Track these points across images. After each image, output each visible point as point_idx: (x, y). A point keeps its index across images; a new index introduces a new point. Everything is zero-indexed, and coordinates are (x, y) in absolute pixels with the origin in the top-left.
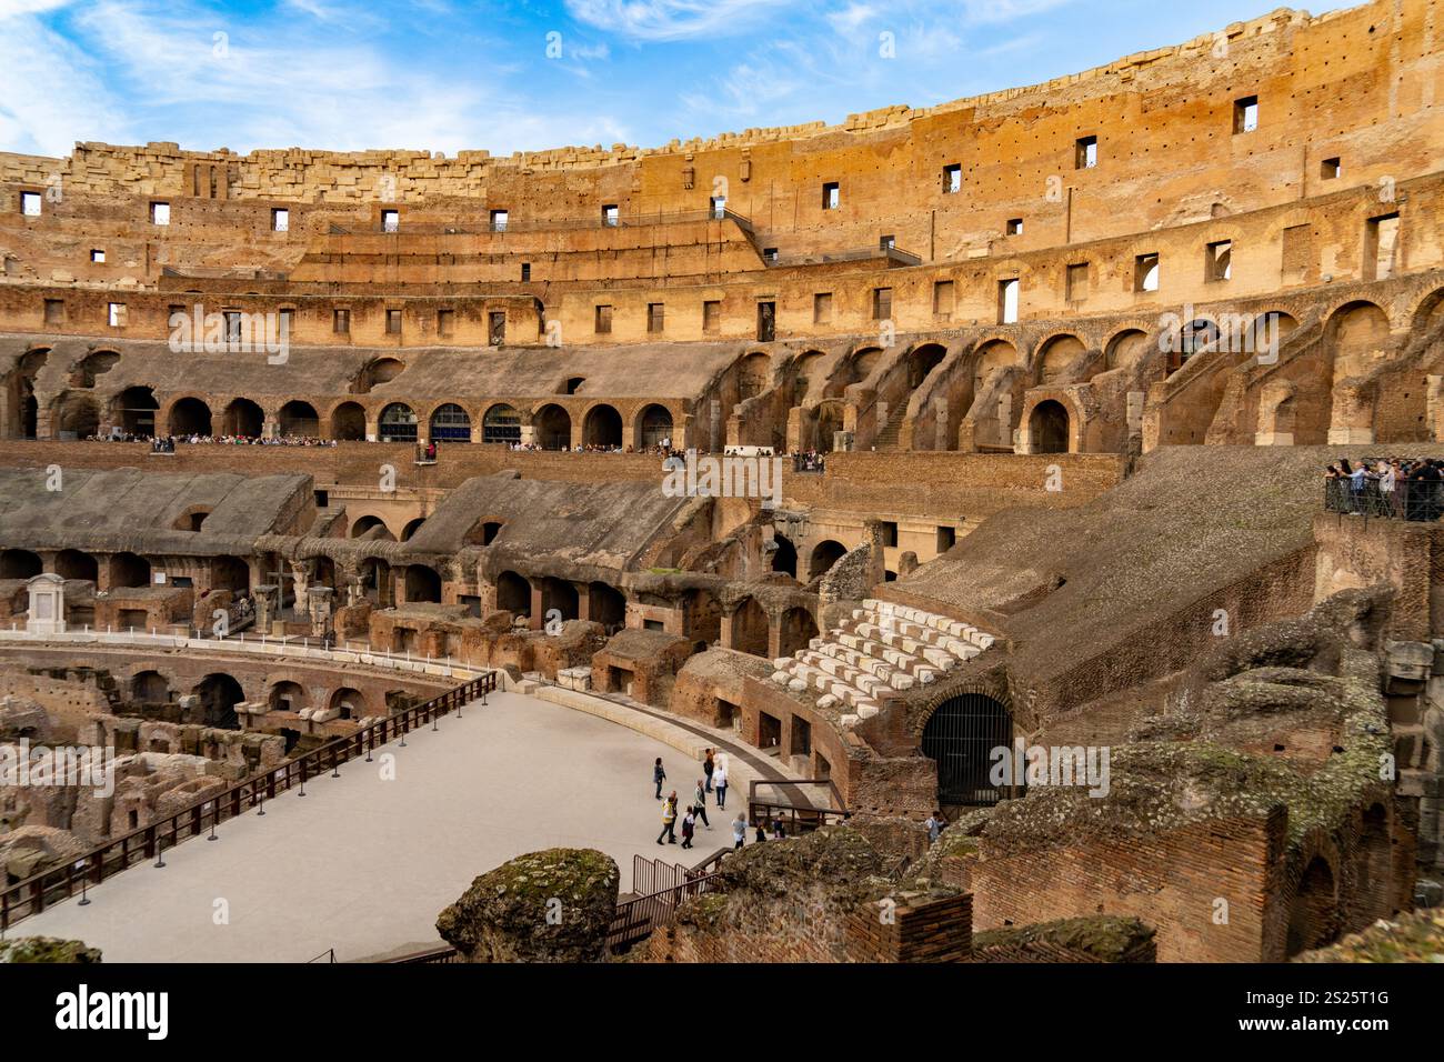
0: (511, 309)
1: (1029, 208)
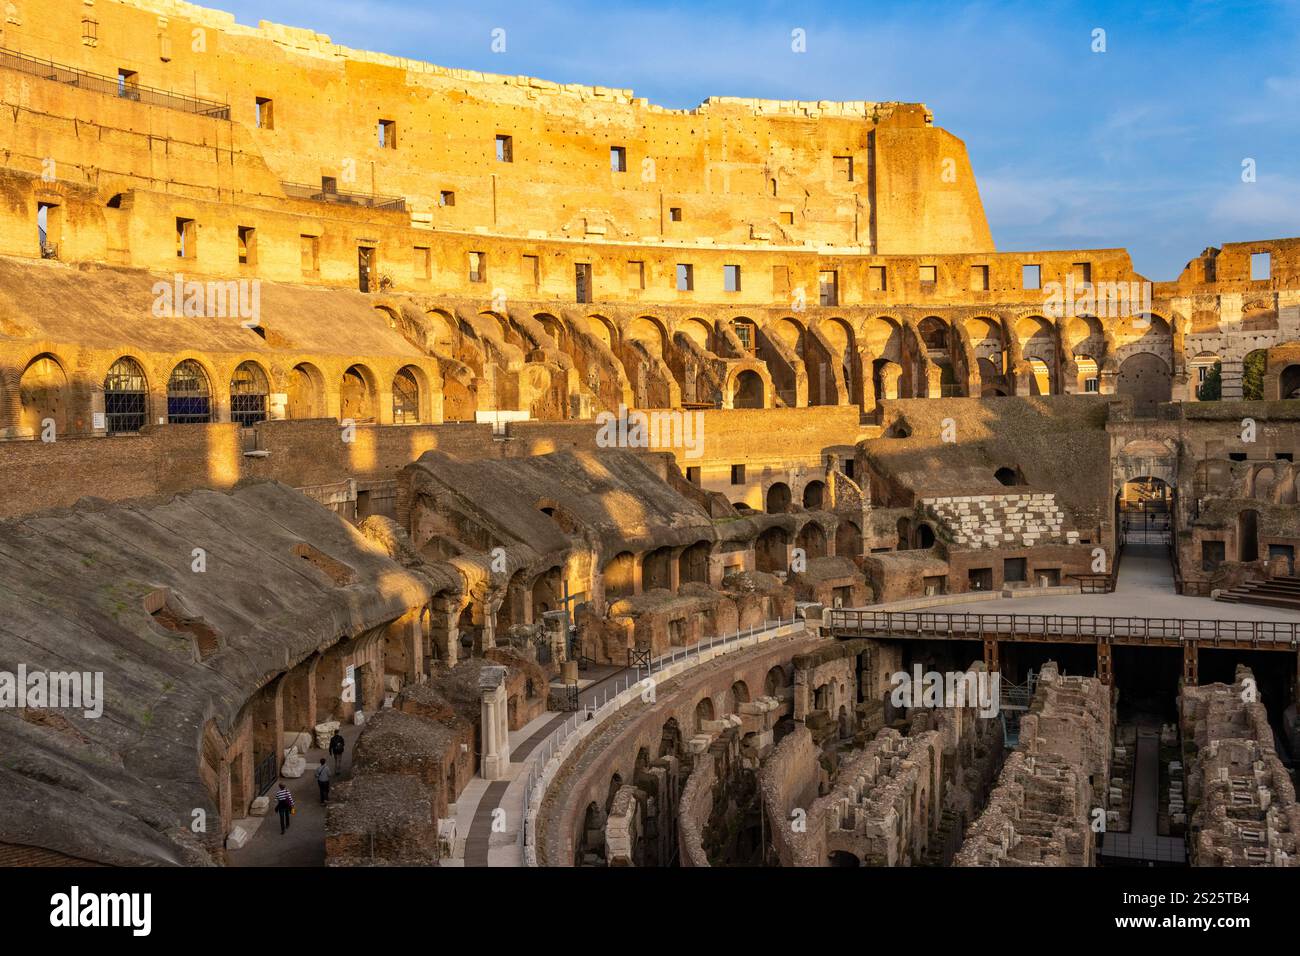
0: (69, 201)
1: (459, 184)
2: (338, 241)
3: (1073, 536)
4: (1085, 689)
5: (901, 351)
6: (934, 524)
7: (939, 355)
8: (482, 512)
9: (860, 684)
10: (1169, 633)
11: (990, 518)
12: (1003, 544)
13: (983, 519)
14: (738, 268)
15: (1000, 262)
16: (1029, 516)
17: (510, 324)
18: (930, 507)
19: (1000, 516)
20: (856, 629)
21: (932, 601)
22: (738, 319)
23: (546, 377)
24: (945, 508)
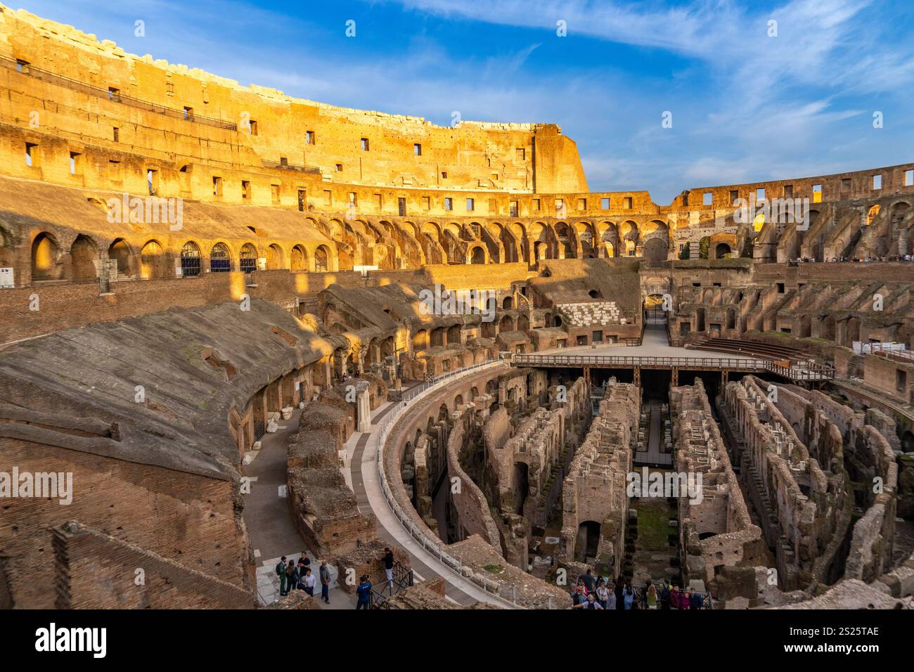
0: (162, 168)
1: (345, 161)
2: (289, 187)
3: (623, 321)
4: (628, 389)
5: (547, 238)
6: (561, 316)
7: (564, 239)
8: (357, 312)
9: (528, 388)
10: (665, 363)
11: (586, 313)
12: (592, 324)
13: (583, 313)
14: (473, 200)
15: (591, 197)
16: (604, 312)
17: (369, 226)
18: (560, 308)
19: (591, 312)
20: (526, 363)
21: (561, 350)
22: (473, 223)
23: (385, 250)
24: (566, 309)
